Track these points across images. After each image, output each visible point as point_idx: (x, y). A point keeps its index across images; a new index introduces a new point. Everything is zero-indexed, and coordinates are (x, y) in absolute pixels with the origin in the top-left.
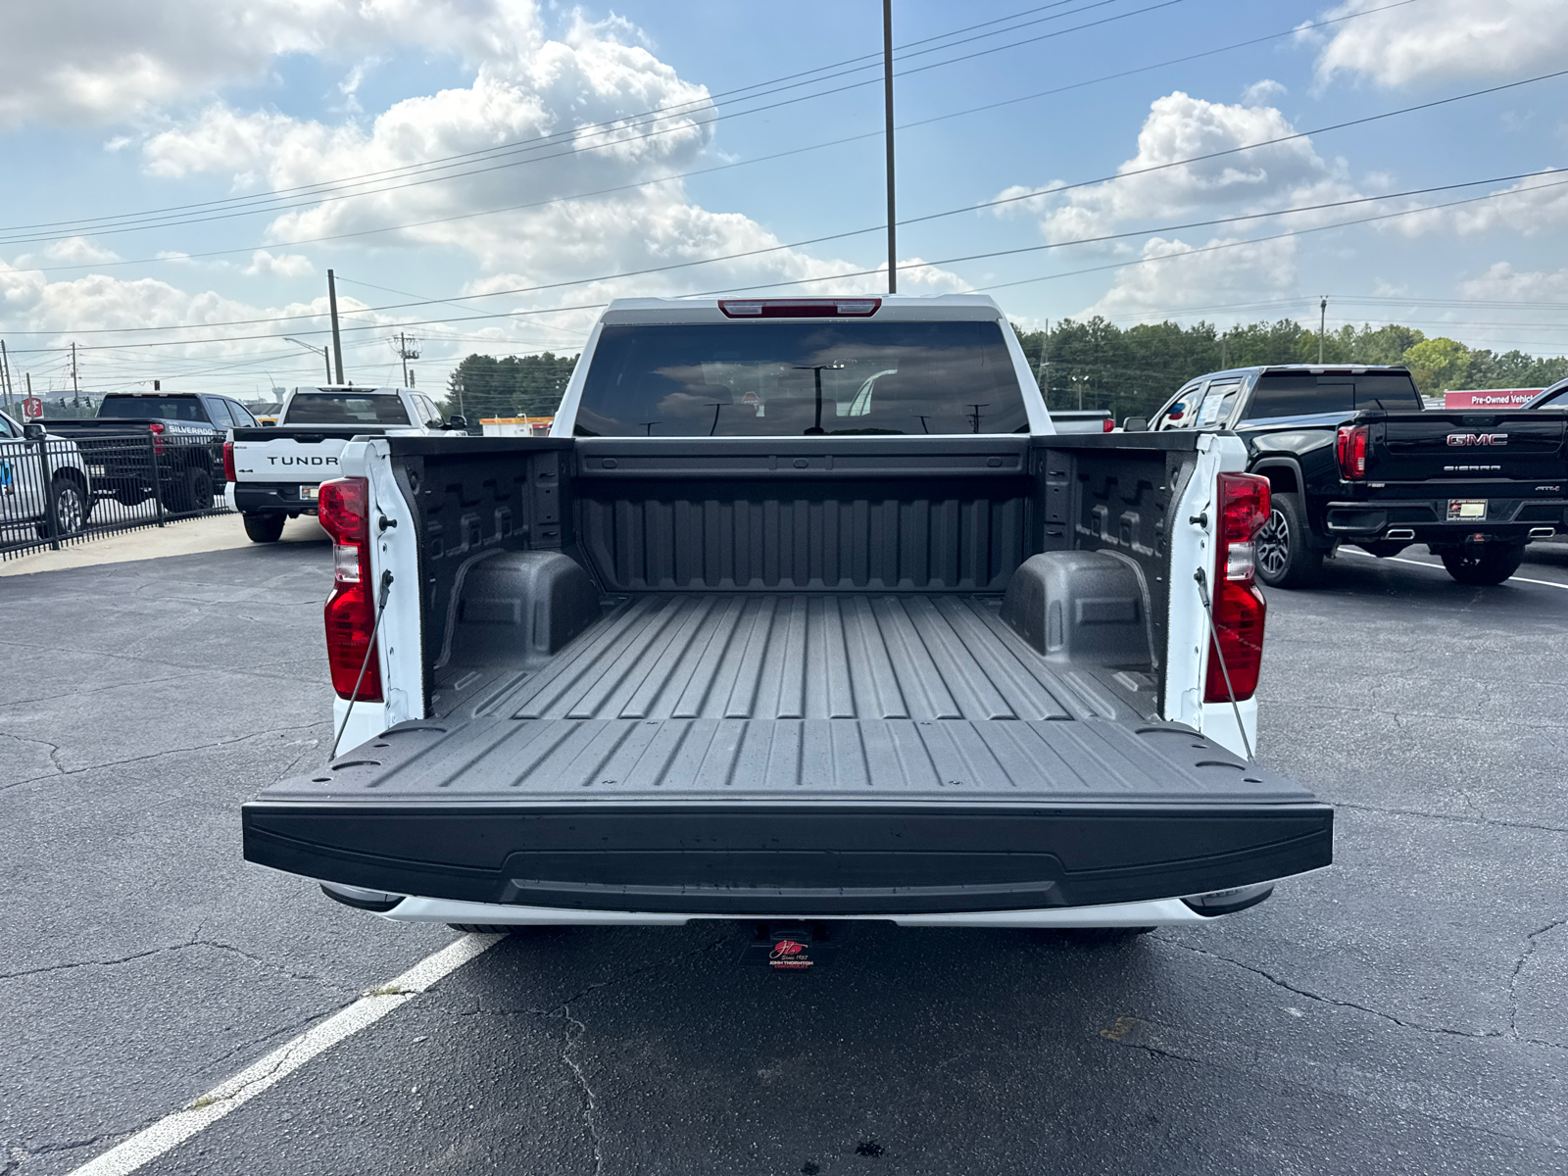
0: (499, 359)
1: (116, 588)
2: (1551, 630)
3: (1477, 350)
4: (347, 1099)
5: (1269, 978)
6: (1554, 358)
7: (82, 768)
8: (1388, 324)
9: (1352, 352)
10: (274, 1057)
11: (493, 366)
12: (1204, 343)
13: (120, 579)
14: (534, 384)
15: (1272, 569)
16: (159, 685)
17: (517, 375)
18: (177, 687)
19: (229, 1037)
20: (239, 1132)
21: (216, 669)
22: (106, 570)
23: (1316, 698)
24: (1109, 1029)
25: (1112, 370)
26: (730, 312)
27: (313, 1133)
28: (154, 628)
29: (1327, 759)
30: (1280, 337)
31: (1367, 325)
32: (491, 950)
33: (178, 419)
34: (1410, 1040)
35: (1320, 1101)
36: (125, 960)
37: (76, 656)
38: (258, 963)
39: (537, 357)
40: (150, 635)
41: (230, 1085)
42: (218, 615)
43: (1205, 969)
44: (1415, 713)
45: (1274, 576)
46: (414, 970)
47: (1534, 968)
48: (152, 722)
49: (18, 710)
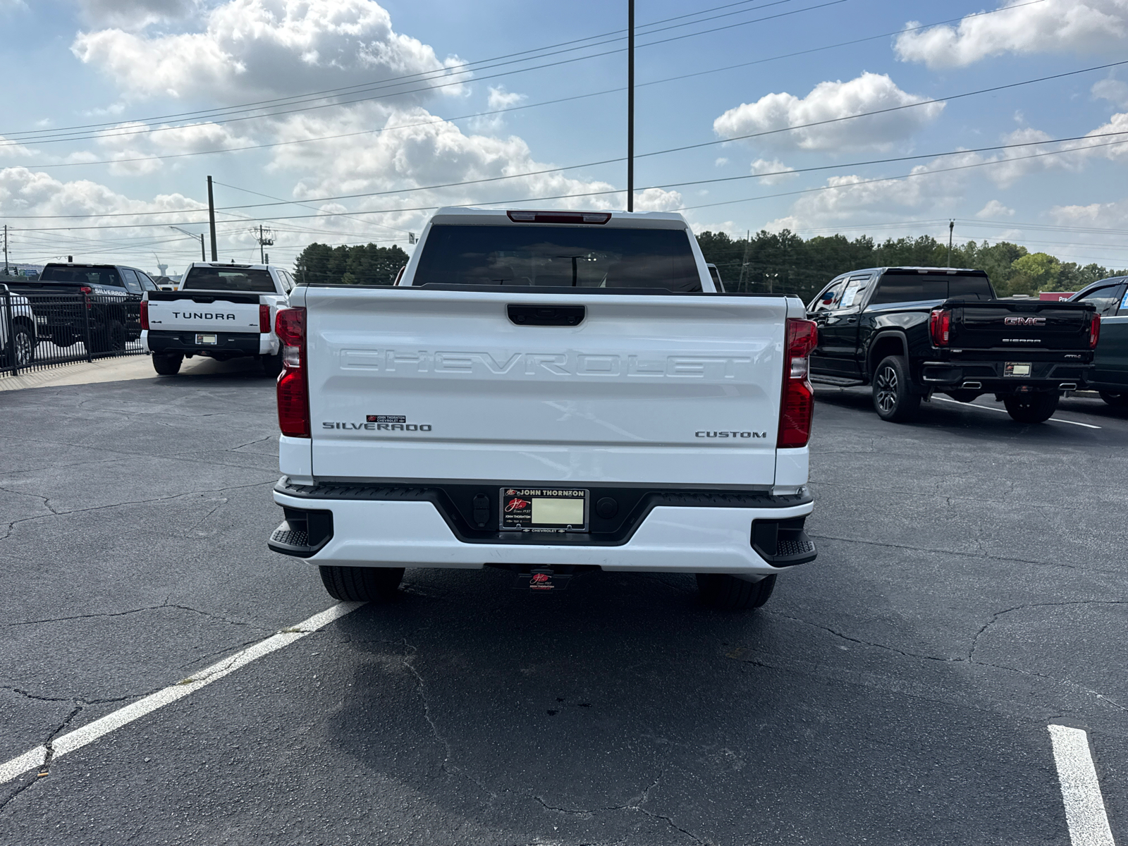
0: (334, 247)
1: (63, 402)
2: (1067, 451)
3: (1066, 263)
4: (275, 681)
5: (832, 632)
6: (1122, 270)
7: (68, 511)
8: (1001, 242)
9: (974, 261)
10: (227, 661)
11: (329, 253)
12: (864, 252)
13: (65, 397)
14: (360, 267)
15: (886, 409)
16: (110, 464)
17: (347, 260)
18: (123, 465)
19: (198, 652)
20: (212, 695)
21: (148, 455)
22: (53, 390)
23: (898, 487)
24: (731, 653)
25: (796, 269)
26: (514, 218)
27: (256, 696)
28: (98, 429)
29: (897, 522)
30: (921, 248)
31: (986, 241)
32: (355, 611)
33: (100, 284)
34: (908, 661)
35: (847, 688)
36: (123, 614)
37: (47, 445)
38: (208, 617)
39: (363, 246)
40: (95, 433)
41: (204, 673)
42: (142, 422)
43: (794, 627)
44: (962, 497)
45: (887, 413)
46: (308, 620)
47: (992, 629)
48: (110, 485)
49: (14, 477)
